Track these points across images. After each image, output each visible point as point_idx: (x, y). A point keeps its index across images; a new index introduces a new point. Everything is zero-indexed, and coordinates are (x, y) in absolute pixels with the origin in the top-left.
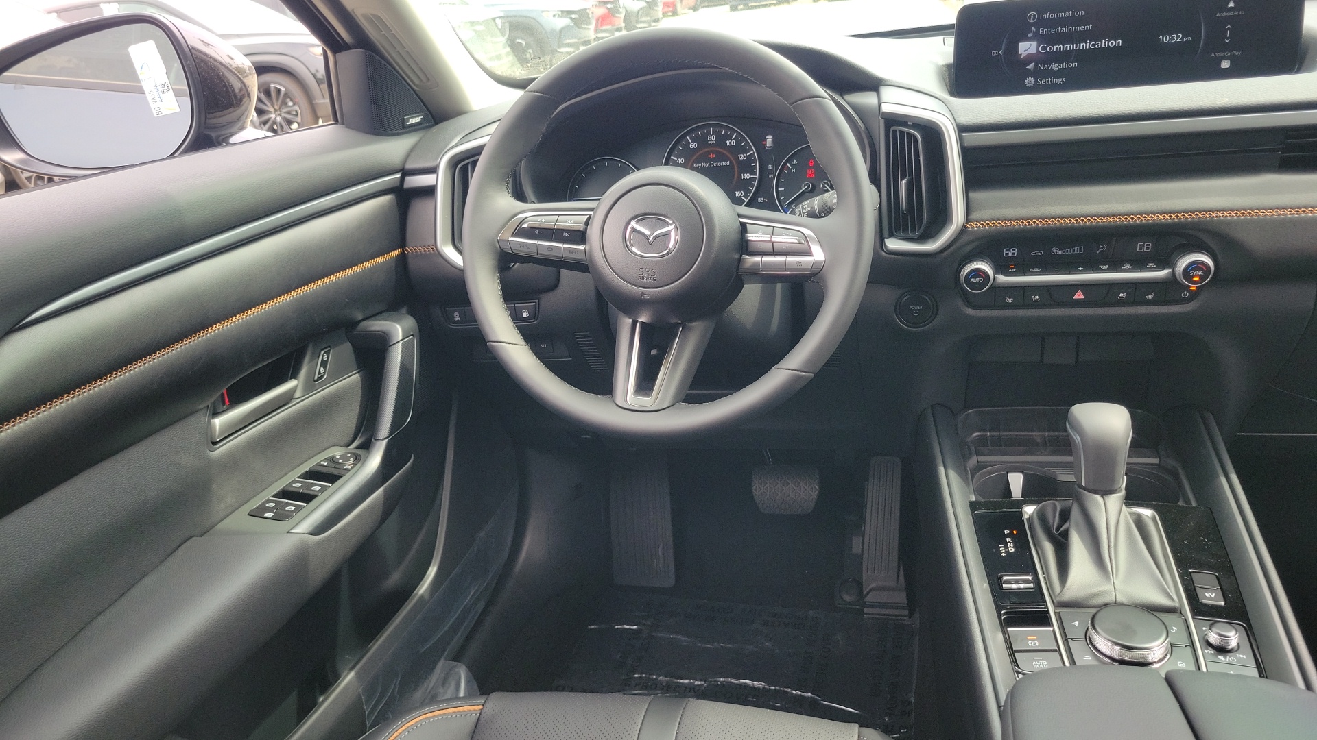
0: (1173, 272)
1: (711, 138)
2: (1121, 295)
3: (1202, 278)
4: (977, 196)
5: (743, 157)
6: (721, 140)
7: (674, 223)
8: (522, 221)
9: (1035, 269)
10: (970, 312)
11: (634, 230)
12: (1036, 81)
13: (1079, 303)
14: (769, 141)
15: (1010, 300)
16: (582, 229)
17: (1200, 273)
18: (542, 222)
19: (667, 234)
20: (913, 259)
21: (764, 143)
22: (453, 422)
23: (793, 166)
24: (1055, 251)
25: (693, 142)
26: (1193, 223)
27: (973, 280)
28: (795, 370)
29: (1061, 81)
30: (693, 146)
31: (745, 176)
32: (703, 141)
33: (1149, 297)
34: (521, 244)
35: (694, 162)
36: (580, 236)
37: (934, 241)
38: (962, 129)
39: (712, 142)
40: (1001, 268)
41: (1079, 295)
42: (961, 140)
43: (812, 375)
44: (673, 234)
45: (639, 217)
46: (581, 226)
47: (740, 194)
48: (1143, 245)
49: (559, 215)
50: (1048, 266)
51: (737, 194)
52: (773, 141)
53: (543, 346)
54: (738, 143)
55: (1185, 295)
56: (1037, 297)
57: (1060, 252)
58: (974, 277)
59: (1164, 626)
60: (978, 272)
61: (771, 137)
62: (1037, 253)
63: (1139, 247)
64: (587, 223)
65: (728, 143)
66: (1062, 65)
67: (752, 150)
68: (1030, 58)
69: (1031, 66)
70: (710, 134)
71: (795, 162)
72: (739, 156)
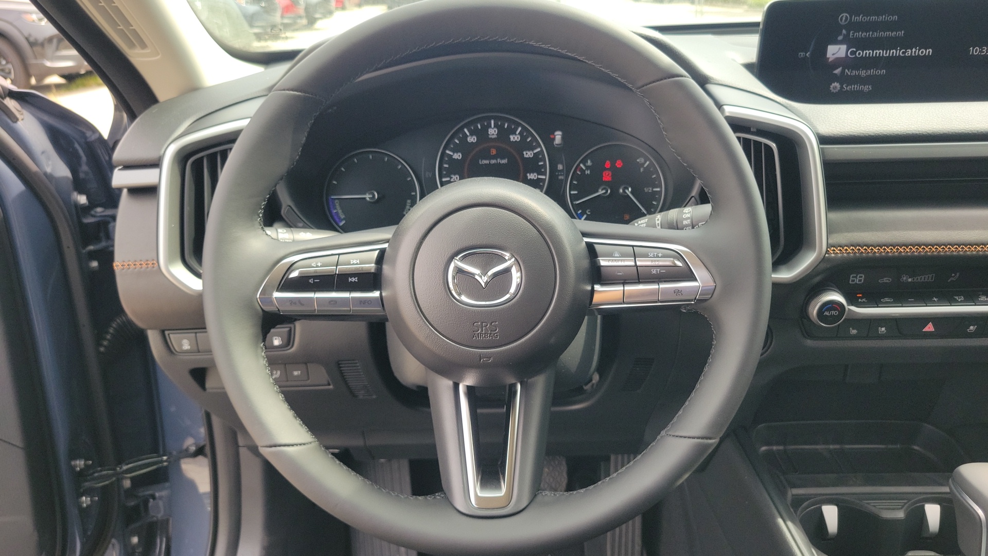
1: (493, 132)
2: (972, 328)
4: (839, 216)
5: (528, 154)
6: (504, 134)
7: (513, 256)
8: (291, 267)
9: (886, 300)
12: (842, 87)
13: (929, 336)
14: (558, 137)
15: (854, 332)
16: (373, 271)
18: (317, 266)
21: (552, 136)
23: (588, 168)
24: (905, 278)
25: (471, 134)
27: (827, 313)
29: (867, 88)
30: (472, 139)
31: (533, 176)
32: (482, 134)
34: (292, 301)
36: (371, 280)
37: (790, 269)
38: (824, 140)
39: (493, 137)
40: (852, 300)
41: (930, 328)
42: (822, 153)
44: (514, 271)
45: (468, 251)
46: (372, 267)
49: (339, 254)
50: (900, 298)
52: (563, 138)
54: (523, 138)
56: (883, 329)
57: (910, 280)
58: (829, 310)
60: (832, 304)
61: (560, 133)
62: (886, 280)
64: (380, 260)
65: (512, 137)
66: (871, 72)
67: (540, 146)
68: (838, 62)
69: (838, 71)
70: (491, 127)
71: (589, 163)
72: (525, 153)
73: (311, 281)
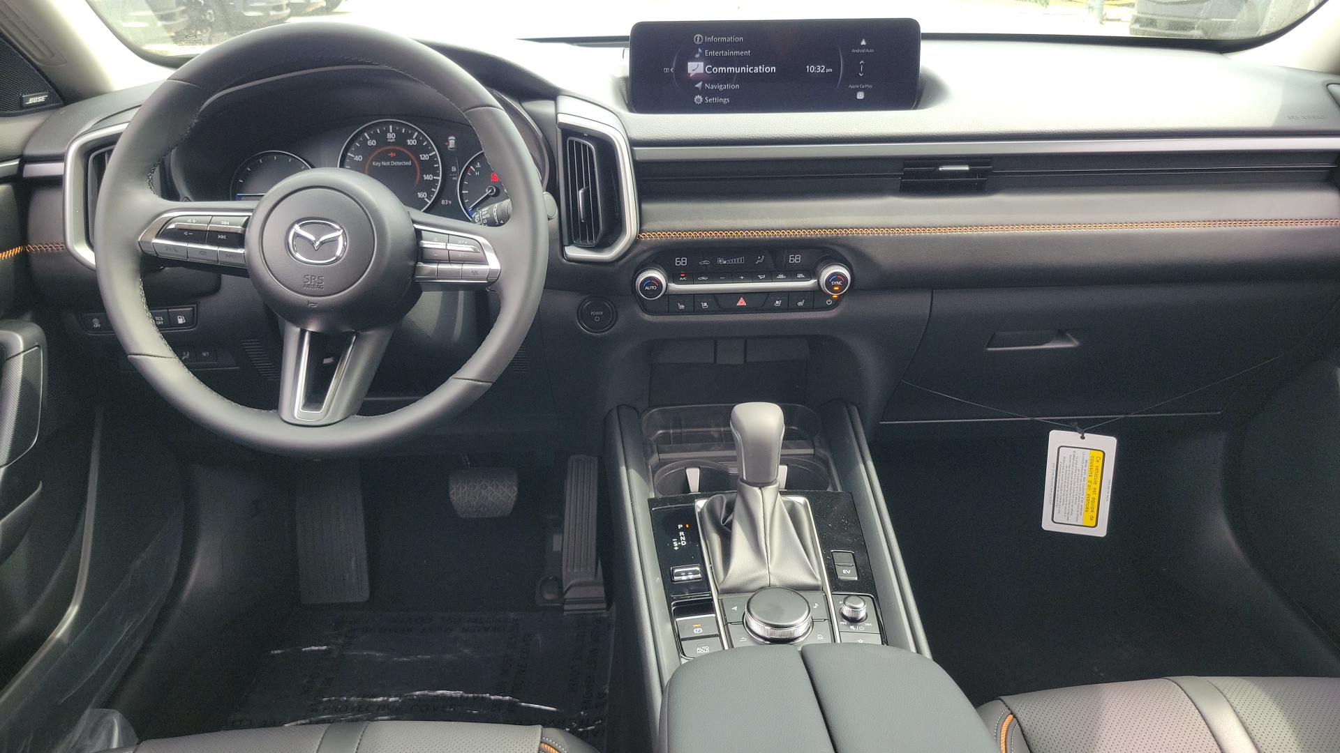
0: (818, 281)
1: (391, 136)
2: (777, 302)
3: (842, 287)
4: (650, 207)
5: (424, 157)
6: (401, 139)
7: (341, 227)
8: (169, 221)
9: (703, 278)
10: (647, 317)
11: (297, 235)
12: (704, 100)
13: (741, 310)
14: (452, 142)
15: (682, 307)
16: (240, 232)
17: (839, 283)
18: (192, 222)
19: (335, 240)
20: (593, 267)
21: (446, 144)
22: (96, 442)
23: (477, 169)
24: (720, 261)
25: (371, 138)
26: (832, 238)
27: (647, 288)
28: (472, 380)
29: (725, 101)
30: (372, 143)
31: (428, 177)
32: (382, 139)
33: (800, 304)
34: (167, 247)
35: (373, 160)
36: (237, 239)
37: (611, 250)
38: (633, 143)
39: (391, 141)
40: (673, 276)
41: (742, 302)
42: (633, 153)
43: (490, 384)
44: (341, 240)
45: (303, 221)
46: (239, 228)
47: (423, 196)
48: (794, 257)
49: (213, 216)
50: (714, 276)
51: (420, 195)
52: (456, 142)
53: (204, 354)
54: (420, 143)
55: (829, 302)
56: (705, 304)
57: (725, 262)
58: (648, 285)
59: (806, 604)
60: (651, 281)
61: (454, 138)
62: (705, 262)
63: (790, 259)
64: (245, 225)
65: (409, 142)
66: (727, 86)
67: (434, 151)
68: (698, 78)
69: (699, 85)
70: (389, 132)
71: (478, 165)
72: (421, 156)
73: (186, 233)
